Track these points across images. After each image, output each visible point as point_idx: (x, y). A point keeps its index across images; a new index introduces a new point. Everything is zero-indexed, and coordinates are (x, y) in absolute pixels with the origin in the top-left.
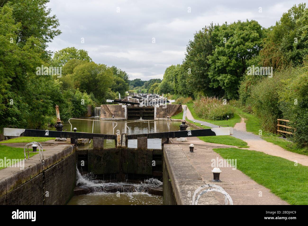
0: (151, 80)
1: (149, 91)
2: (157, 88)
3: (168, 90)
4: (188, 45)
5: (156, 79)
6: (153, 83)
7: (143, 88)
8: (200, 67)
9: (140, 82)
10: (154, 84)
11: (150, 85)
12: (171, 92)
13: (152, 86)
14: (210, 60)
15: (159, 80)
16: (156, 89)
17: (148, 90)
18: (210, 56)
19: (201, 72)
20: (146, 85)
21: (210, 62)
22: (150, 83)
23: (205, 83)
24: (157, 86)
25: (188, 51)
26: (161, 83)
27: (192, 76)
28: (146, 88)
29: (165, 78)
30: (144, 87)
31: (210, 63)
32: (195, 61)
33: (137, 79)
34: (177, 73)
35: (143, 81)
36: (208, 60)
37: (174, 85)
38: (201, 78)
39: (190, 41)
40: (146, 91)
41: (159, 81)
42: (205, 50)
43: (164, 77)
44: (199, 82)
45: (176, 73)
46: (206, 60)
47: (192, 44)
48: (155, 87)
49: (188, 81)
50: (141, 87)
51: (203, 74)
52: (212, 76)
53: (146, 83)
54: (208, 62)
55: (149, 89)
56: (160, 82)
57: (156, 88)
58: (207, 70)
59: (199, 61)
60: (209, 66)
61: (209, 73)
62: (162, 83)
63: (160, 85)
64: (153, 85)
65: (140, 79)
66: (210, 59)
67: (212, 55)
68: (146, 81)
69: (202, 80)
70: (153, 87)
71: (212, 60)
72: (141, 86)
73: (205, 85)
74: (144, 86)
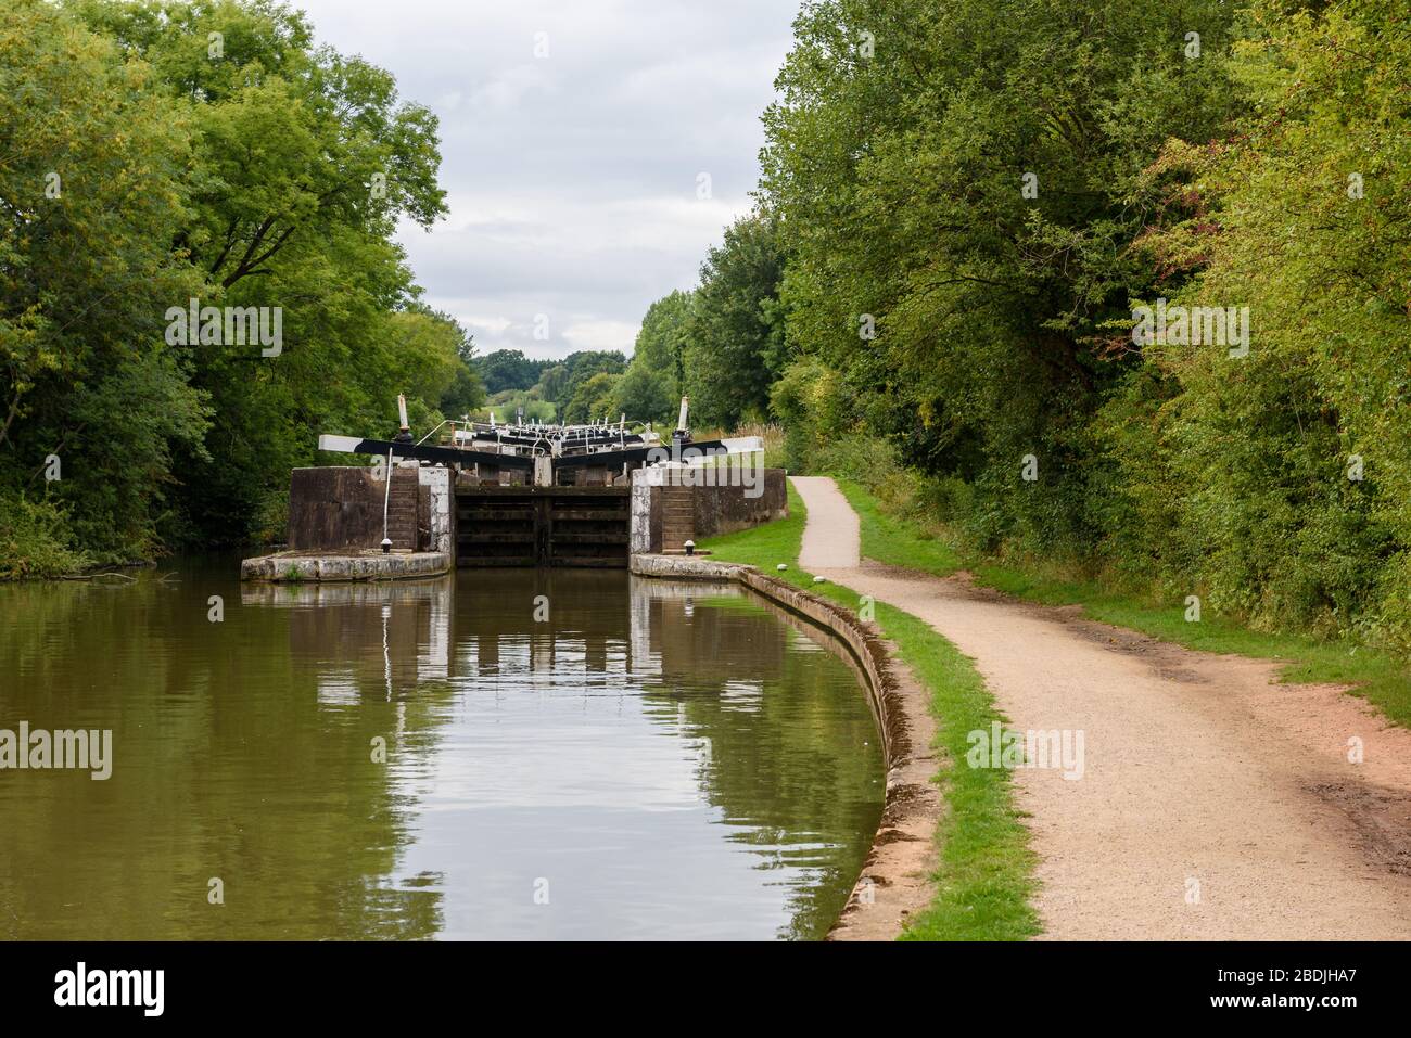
0: (573, 358)
1: (568, 409)
2: (605, 399)
3: (652, 407)
4: (706, 262)
5: (603, 355)
6: (585, 375)
7: (536, 400)
8: (740, 333)
9: (517, 364)
10: (592, 380)
11: (571, 381)
12: (666, 415)
13: (583, 389)
14: (767, 313)
15: (617, 357)
16: (600, 403)
17: (562, 409)
18: (766, 302)
19: (741, 347)
20: (551, 380)
21: (766, 318)
22: (571, 371)
23: (755, 382)
24: (603, 387)
25: (704, 281)
26: (624, 376)
27: (715, 361)
28: (549, 399)
29: (643, 353)
30: (539, 395)
31: (769, 322)
32: (724, 315)
33: (502, 352)
34: (684, 338)
35: (531, 361)
36: (762, 312)
37: (675, 388)
38: (744, 367)
39: (713, 247)
40: (552, 414)
41: (615, 361)
42: (756, 279)
43: (638, 345)
44: (737, 378)
45: (681, 340)
46: (758, 313)
47: (716, 258)
48: (596, 392)
49: (701, 376)
50: (527, 392)
51: (748, 356)
52: (774, 363)
53: (551, 374)
54: (761, 318)
55: (568, 402)
56: (620, 370)
57: (599, 398)
58: (760, 345)
59: (736, 314)
60: (767, 330)
61: (765, 354)
62: (628, 373)
63: (619, 382)
64: (587, 385)
65: (521, 353)
66: (767, 308)
67: (775, 296)
68: (550, 365)
69: (747, 373)
70: (589, 392)
71: (773, 314)
72: (524, 388)
73: (753, 389)
74: (540, 386)
